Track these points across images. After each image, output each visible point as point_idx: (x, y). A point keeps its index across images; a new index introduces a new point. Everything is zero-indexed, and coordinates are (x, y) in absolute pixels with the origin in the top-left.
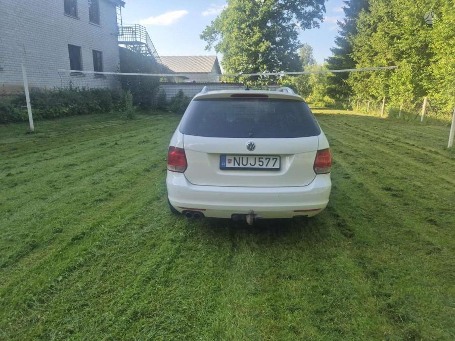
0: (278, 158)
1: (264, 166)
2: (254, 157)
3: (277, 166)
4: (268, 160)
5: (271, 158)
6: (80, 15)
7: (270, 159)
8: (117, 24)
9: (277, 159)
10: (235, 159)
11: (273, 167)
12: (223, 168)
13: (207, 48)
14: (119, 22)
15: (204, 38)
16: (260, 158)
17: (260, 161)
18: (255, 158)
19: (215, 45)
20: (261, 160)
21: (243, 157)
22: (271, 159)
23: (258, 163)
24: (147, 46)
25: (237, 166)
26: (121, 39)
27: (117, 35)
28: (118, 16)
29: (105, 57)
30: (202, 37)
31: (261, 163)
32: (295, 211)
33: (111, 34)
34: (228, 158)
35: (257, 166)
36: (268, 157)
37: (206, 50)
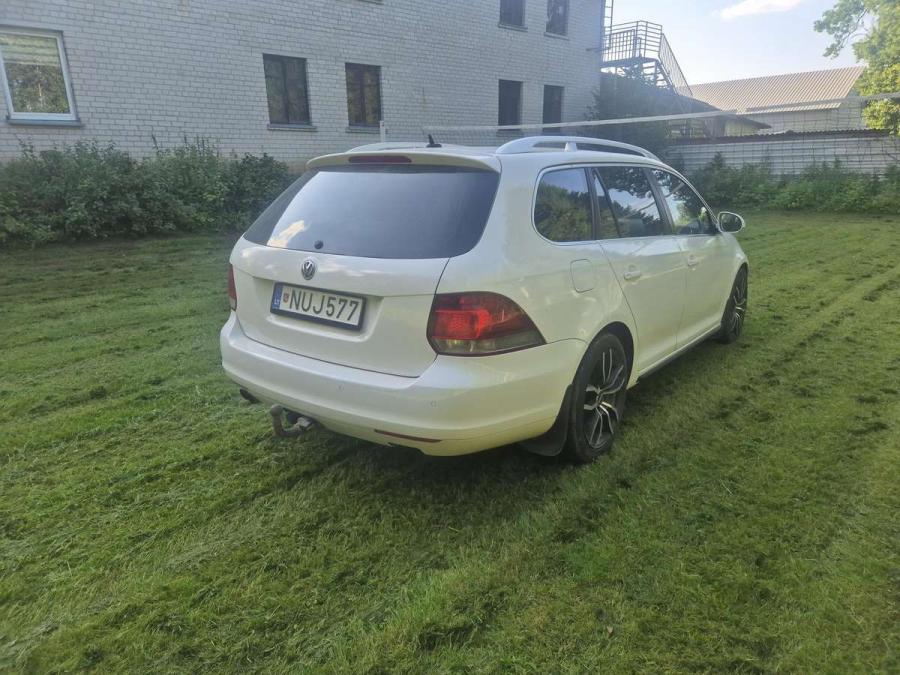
0: (360, 301)
1: (333, 318)
2: (320, 295)
3: (354, 321)
4: (342, 304)
5: (350, 299)
6: (528, 21)
7: (346, 301)
8: (602, 28)
9: (357, 303)
10: (294, 294)
11: (350, 322)
12: (276, 311)
13: (833, 50)
14: (607, 22)
15: (828, 28)
16: (330, 298)
17: (329, 305)
18: (324, 297)
19: (856, 40)
20: (332, 302)
21: (306, 291)
22: (348, 303)
23: (325, 308)
24: (658, 65)
25: (293, 310)
26: (607, 57)
27: (599, 50)
28: (608, 12)
29: (568, 98)
30: (820, 26)
31: (330, 310)
32: (376, 431)
33: (588, 50)
34: (286, 290)
35: (323, 315)
36: (344, 296)
37: (825, 55)
